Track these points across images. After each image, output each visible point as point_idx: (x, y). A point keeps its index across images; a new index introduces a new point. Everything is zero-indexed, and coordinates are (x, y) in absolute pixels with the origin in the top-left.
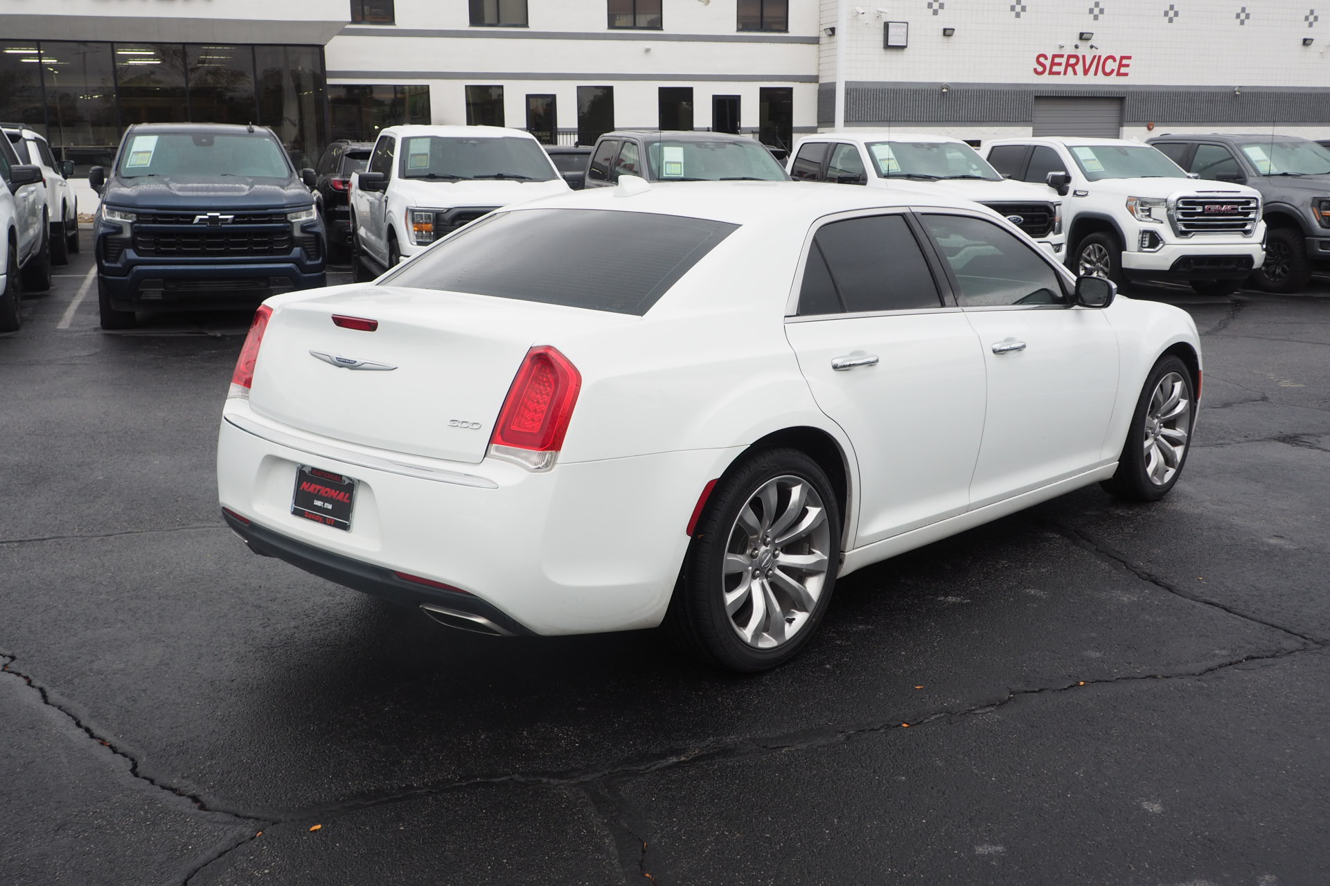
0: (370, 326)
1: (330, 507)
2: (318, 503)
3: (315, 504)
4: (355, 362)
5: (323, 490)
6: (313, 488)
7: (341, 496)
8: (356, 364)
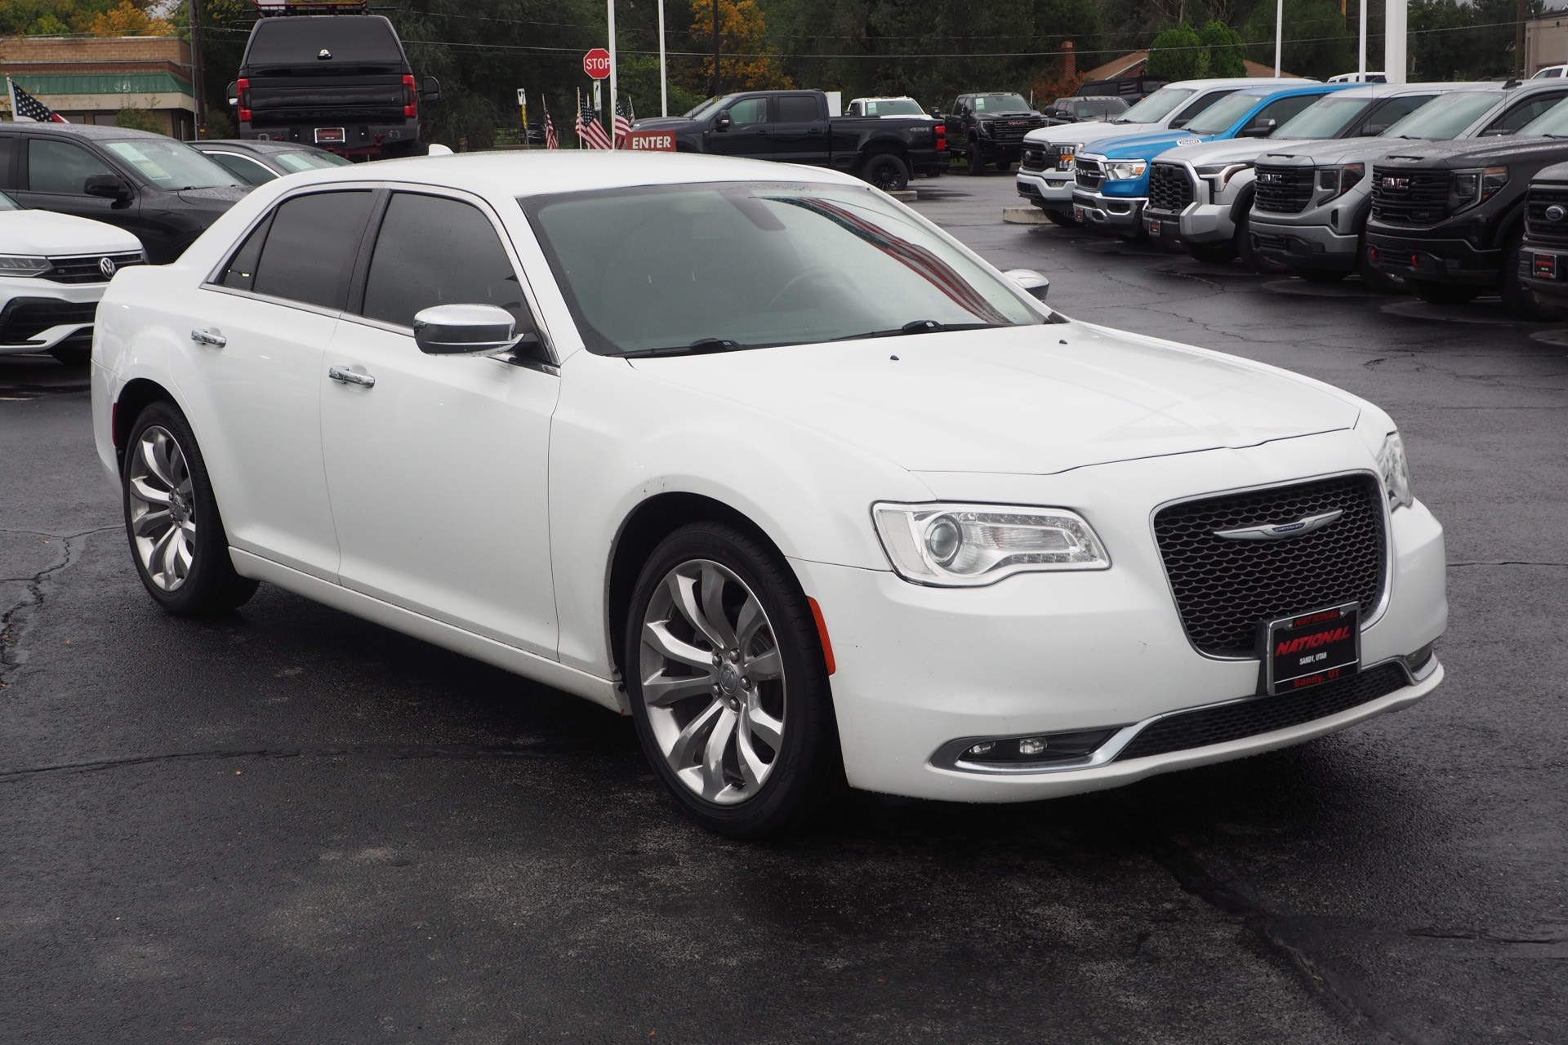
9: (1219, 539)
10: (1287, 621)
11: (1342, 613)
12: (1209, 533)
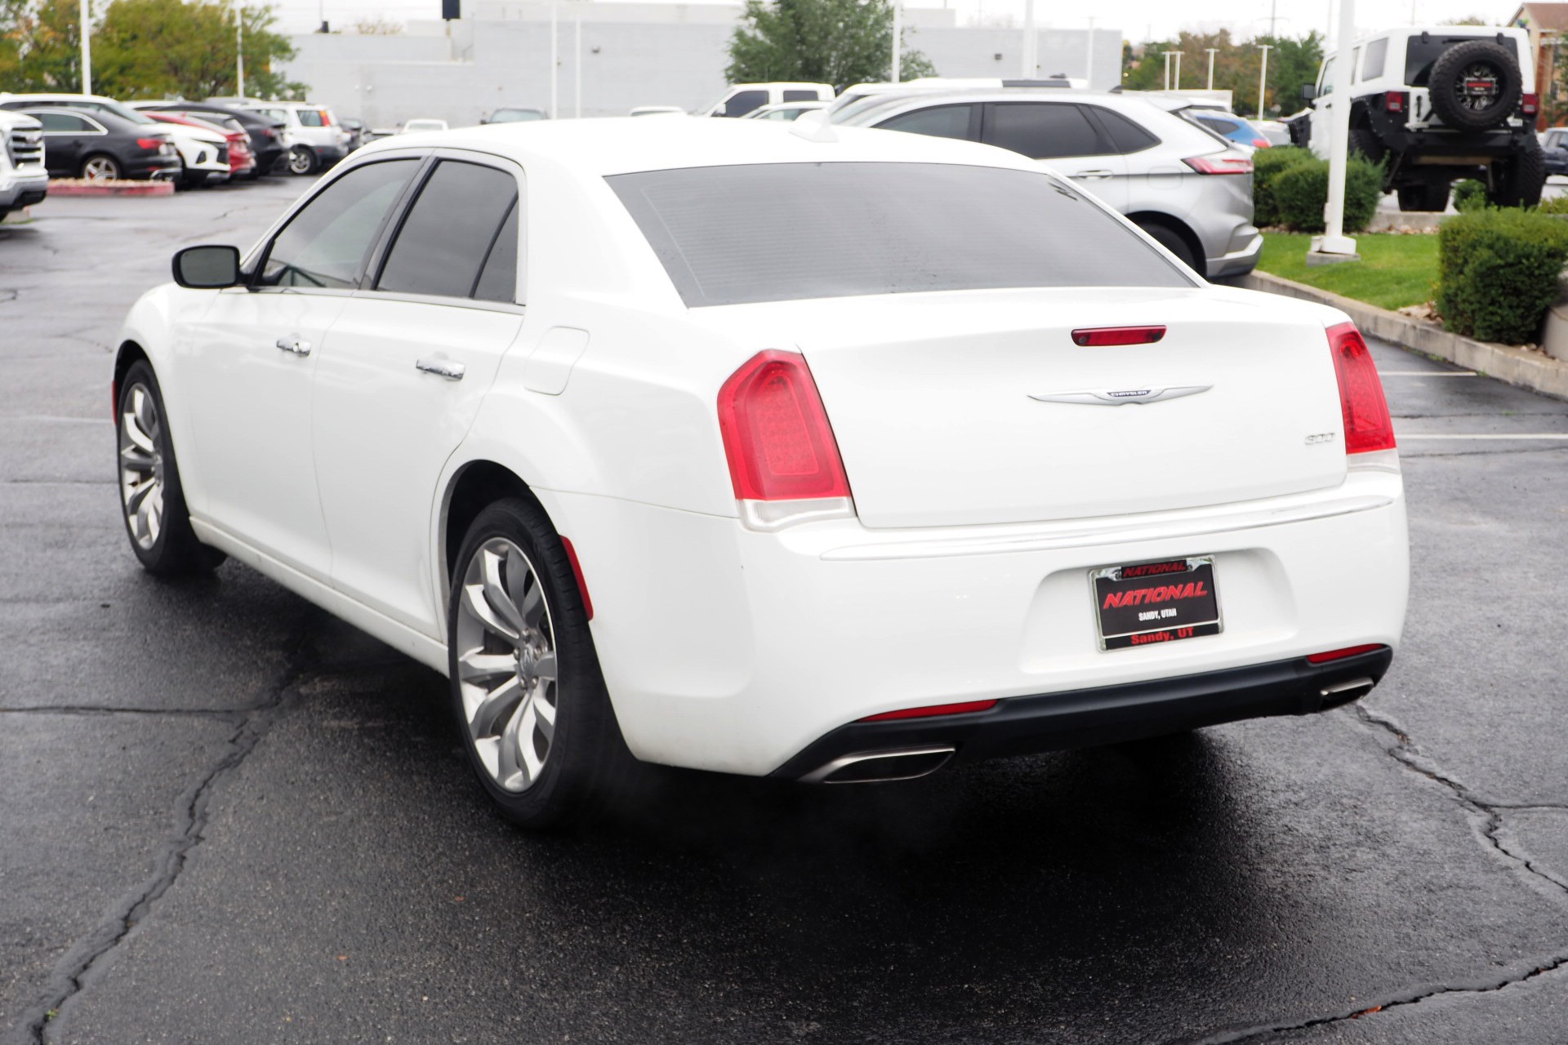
0: (1152, 335)
1: (1172, 613)
2: (1144, 616)
3: (1141, 619)
4: (1148, 392)
5: (1151, 594)
6: (1129, 598)
7: (1190, 590)
8: (1149, 394)
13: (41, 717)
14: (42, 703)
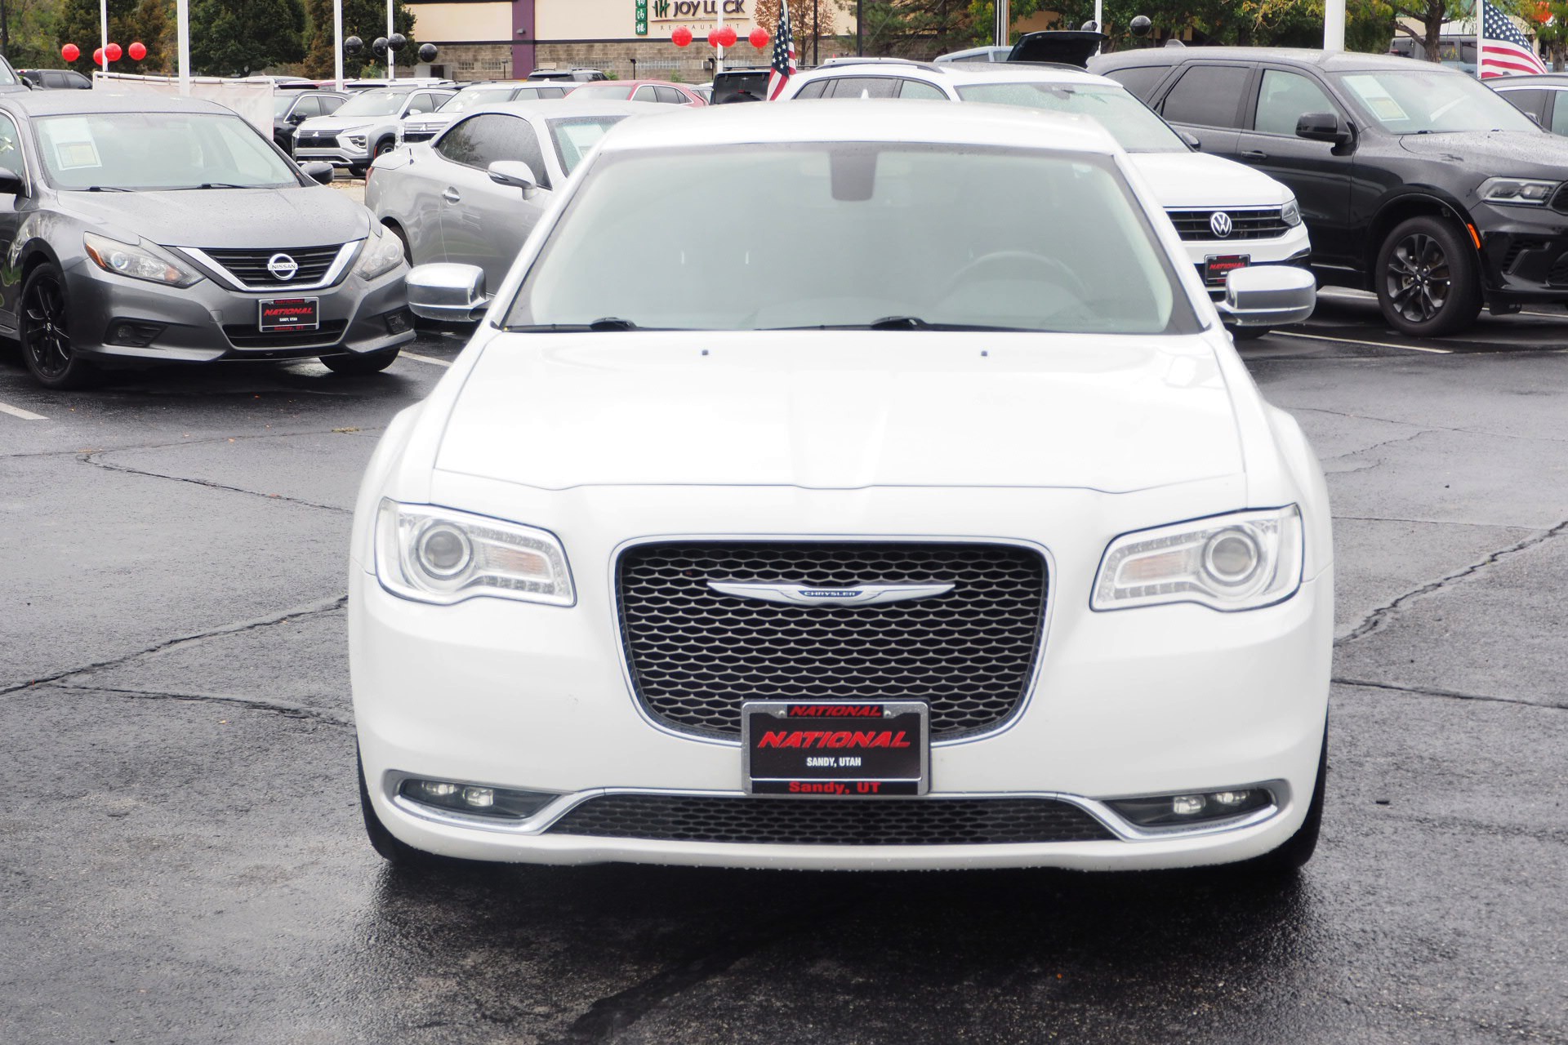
9: (712, 592)
10: (778, 708)
11: (887, 712)
12: (703, 583)
13: (1482, 694)
14: (1481, 703)
